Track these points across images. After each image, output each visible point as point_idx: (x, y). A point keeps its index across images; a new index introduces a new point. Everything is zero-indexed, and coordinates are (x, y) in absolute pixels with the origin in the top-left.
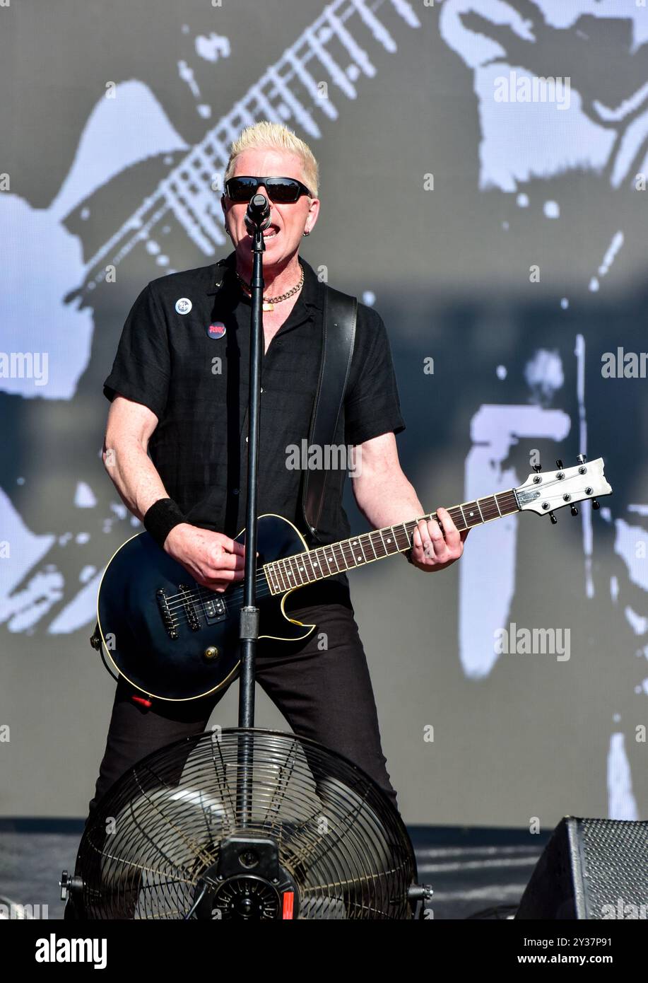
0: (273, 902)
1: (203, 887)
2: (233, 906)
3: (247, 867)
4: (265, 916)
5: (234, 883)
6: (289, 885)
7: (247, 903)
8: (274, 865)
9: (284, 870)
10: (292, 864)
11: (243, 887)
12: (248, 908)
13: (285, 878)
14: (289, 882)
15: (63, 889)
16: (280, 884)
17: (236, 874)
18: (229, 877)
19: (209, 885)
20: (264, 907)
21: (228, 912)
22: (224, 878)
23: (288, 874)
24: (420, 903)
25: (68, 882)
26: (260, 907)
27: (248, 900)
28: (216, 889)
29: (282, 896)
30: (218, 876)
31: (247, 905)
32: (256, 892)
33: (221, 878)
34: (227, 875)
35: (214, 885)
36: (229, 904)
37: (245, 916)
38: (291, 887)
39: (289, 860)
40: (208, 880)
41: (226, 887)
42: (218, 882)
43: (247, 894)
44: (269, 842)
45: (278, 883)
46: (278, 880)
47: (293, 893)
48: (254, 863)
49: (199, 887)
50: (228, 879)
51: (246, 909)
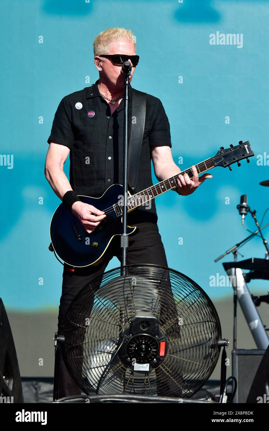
0: (156, 346)
1: (122, 340)
2: (136, 348)
3: (144, 330)
4: (151, 353)
5: (137, 337)
6: (162, 339)
7: (143, 347)
8: (156, 329)
9: (161, 331)
10: (164, 328)
11: (141, 339)
12: (144, 349)
13: (161, 335)
14: (163, 337)
15: (55, 341)
16: (159, 338)
17: (138, 333)
18: (135, 334)
19: (125, 339)
20: (151, 349)
21: (134, 352)
22: (133, 335)
23: (162, 333)
24: (222, 348)
25: (57, 338)
26: (150, 349)
27: (144, 345)
28: (128, 340)
29: (160, 344)
30: (130, 334)
31: (143, 348)
32: (147, 342)
33: (131, 335)
34: (134, 333)
35: (128, 338)
36: (135, 348)
37: (142, 353)
38: (164, 340)
39: (163, 327)
40: (125, 336)
41: (133, 339)
42: (129, 337)
43: (143, 342)
44: (154, 317)
45: (158, 338)
46: (158, 336)
47: (165, 342)
48: (147, 327)
49: (120, 340)
50: (134, 336)
51: (143, 350)
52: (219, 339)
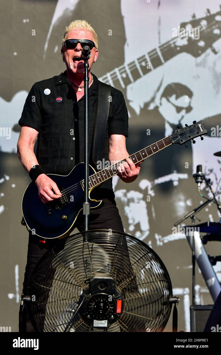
0: (112, 304)
1: (82, 299)
2: (95, 306)
3: (102, 290)
4: (109, 311)
5: (96, 296)
6: (119, 297)
7: (102, 305)
8: (113, 288)
9: (117, 291)
10: (120, 288)
11: (100, 298)
12: (102, 307)
13: (118, 294)
14: (119, 296)
15: (22, 301)
16: (116, 297)
17: (97, 293)
18: (94, 294)
19: (85, 298)
20: (109, 307)
21: (93, 309)
22: (92, 294)
23: (119, 292)
24: (173, 305)
25: (24, 298)
26: (107, 307)
27: (102, 304)
28: (88, 299)
29: (116, 302)
30: (89, 294)
31: (101, 306)
32: (105, 301)
33: (90, 294)
34: (93, 293)
35: (87, 298)
36: (94, 306)
37: (101, 311)
38: (120, 298)
39: (119, 286)
40: (85, 295)
41: (92, 298)
42: (89, 296)
43: (102, 301)
44: (111, 278)
45: (115, 296)
46: (115, 295)
47: (121, 301)
48: (104, 287)
49: (81, 299)
50: (94, 295)
51: (101, 308)
52: (171, 296)
